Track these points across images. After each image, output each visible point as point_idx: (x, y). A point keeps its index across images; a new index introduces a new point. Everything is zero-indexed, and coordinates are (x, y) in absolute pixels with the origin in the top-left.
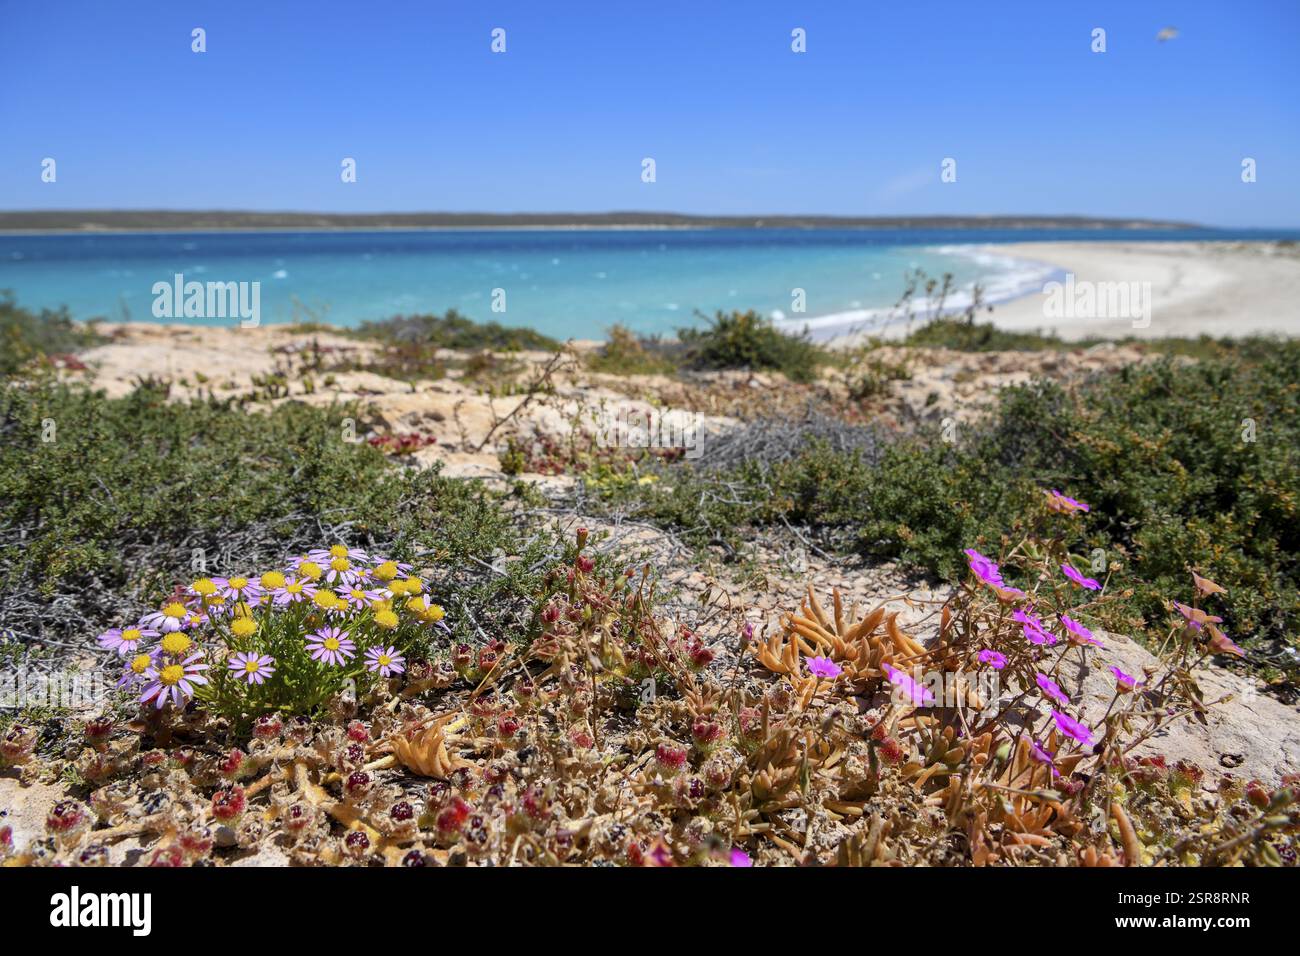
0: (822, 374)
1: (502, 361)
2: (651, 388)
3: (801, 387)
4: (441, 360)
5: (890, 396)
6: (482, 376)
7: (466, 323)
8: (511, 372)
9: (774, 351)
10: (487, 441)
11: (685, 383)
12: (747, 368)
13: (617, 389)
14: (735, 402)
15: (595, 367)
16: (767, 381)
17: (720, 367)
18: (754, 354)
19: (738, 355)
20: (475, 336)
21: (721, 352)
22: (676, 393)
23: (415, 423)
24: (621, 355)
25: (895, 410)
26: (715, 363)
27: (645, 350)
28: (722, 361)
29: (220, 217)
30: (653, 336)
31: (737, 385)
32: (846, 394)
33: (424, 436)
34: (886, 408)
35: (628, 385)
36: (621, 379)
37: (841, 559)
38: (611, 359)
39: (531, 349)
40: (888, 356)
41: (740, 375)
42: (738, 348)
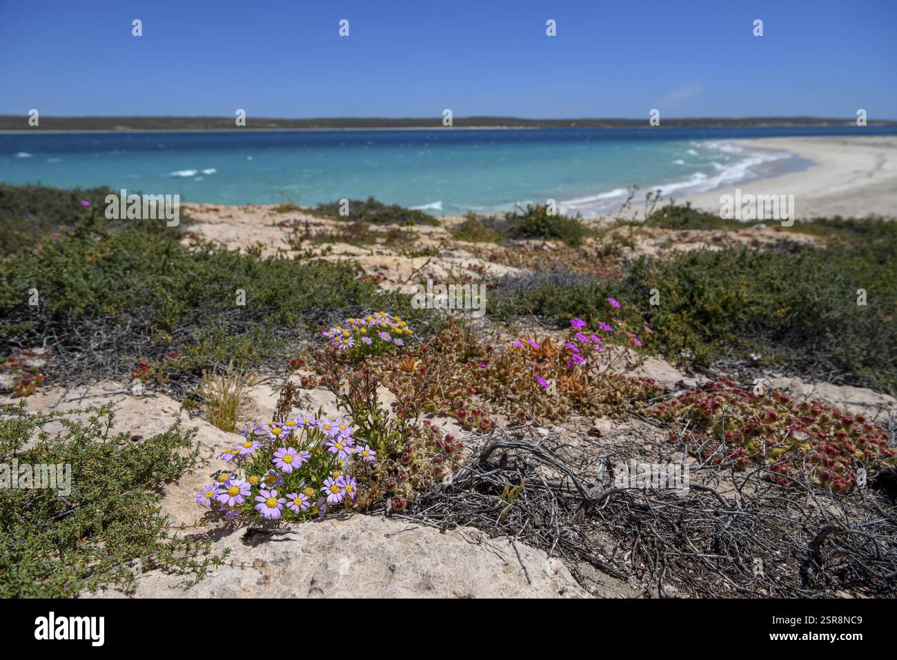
0: (585, 242)
1: (406, 233)
2: (487, 250)
3: (572, 250)
4: (373, 232)
5: (619, 256)
6: (396, 242)
7: (380, 206)
8: (411, 240)
9: (559, 228)
10: (410, 279)
11: (506, 247)
12: (543, 238)
13: (469, 251)
14: (533, 258)
15: (457, 236)
16: (553, 246)
17: (528, 237)
18: (547, 230)
19: (538, 230)
20: (386, 215)
21: (528, 229)
22: (501, 253)
23: (376, 270)
24: (472, 229)
25: (622, 264)
26: (525, 235)
27: (486, 227)
28: (529, 234)
29: (206, 121)
30: (491, 217)
31: (536, 248)
32: (596, 254)
33: (382, 277)
34: (616, 263)
35: (475, 248)
36: (471, 244)
37: (550, 327)
38: (466, 233)
39: (420, 223)
40: (624, 232)
41: (538, 242)
42: (538, 226)
